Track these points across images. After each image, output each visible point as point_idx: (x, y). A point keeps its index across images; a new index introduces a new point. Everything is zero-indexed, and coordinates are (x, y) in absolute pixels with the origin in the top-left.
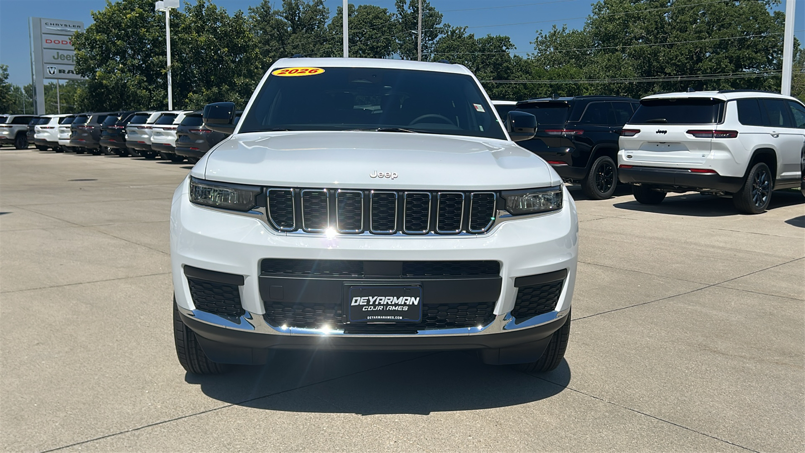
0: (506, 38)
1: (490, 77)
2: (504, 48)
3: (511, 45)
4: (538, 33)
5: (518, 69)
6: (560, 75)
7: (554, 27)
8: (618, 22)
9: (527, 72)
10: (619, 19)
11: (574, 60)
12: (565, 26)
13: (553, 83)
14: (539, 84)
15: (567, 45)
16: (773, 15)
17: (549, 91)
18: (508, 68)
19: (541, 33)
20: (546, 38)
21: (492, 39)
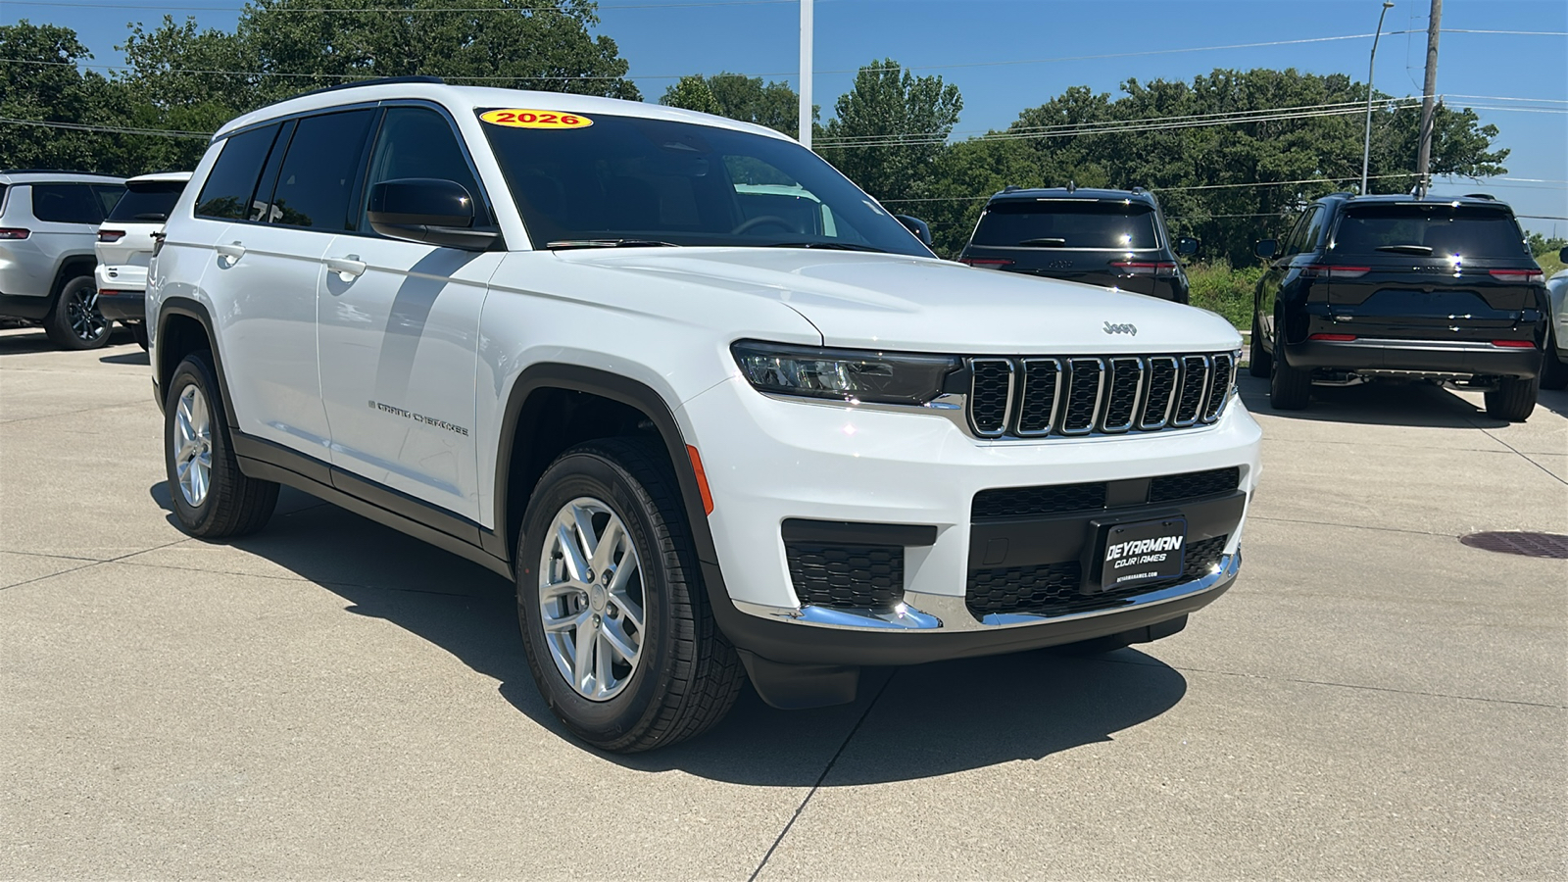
0: (66, 32)
1: (36, 115)
2: (63, 54)
3: (78, 48)
4: (133, 29)
5: (99, 103)
6: (196, 122)
7: (168, 19)
8: (310, 25)
9: (121, 111)
10: (313, 18)
11: (220, 93)
12: (192, 21)
13: (182, 137)
14: (149, 137)
15: (204, 59)
16: (597, 43)
17: (175, 155)
18: (77, 98)
19: (140, 30)
20: (151, 40)
21: (34, 30)
